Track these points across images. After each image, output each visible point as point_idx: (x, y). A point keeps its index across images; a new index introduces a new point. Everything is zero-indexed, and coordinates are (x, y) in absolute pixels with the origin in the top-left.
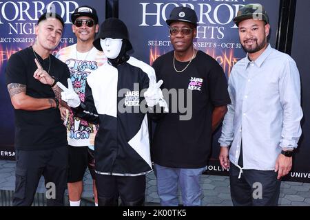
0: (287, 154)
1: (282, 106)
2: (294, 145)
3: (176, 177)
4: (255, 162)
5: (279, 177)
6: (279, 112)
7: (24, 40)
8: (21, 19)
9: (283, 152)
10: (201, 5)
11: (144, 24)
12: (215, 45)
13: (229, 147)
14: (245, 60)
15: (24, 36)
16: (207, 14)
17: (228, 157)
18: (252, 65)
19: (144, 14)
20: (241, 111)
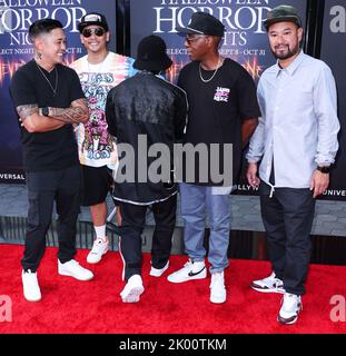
0: (324, 170)
1: (317, 118)
2: (331, 160)
3: (202, 196)
4: (288, 179)
5: (315, 195)
6: (313, 124)
7: (27, 51)
8: (24, 28)
9: (319, 168)
10: (221, 9)
11: (158, 30)
12: (237, 52)
13: (259, 163)
14: (275, 68)
15: (27, 46)
16: (227, 18)
17: (257, 174)
18: (283, 73)
19: (159, 20)
20: (271, 124)
